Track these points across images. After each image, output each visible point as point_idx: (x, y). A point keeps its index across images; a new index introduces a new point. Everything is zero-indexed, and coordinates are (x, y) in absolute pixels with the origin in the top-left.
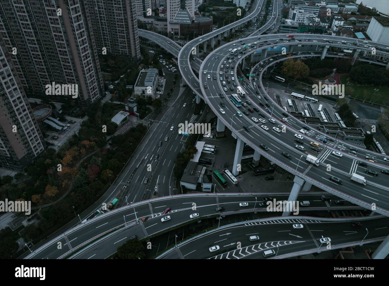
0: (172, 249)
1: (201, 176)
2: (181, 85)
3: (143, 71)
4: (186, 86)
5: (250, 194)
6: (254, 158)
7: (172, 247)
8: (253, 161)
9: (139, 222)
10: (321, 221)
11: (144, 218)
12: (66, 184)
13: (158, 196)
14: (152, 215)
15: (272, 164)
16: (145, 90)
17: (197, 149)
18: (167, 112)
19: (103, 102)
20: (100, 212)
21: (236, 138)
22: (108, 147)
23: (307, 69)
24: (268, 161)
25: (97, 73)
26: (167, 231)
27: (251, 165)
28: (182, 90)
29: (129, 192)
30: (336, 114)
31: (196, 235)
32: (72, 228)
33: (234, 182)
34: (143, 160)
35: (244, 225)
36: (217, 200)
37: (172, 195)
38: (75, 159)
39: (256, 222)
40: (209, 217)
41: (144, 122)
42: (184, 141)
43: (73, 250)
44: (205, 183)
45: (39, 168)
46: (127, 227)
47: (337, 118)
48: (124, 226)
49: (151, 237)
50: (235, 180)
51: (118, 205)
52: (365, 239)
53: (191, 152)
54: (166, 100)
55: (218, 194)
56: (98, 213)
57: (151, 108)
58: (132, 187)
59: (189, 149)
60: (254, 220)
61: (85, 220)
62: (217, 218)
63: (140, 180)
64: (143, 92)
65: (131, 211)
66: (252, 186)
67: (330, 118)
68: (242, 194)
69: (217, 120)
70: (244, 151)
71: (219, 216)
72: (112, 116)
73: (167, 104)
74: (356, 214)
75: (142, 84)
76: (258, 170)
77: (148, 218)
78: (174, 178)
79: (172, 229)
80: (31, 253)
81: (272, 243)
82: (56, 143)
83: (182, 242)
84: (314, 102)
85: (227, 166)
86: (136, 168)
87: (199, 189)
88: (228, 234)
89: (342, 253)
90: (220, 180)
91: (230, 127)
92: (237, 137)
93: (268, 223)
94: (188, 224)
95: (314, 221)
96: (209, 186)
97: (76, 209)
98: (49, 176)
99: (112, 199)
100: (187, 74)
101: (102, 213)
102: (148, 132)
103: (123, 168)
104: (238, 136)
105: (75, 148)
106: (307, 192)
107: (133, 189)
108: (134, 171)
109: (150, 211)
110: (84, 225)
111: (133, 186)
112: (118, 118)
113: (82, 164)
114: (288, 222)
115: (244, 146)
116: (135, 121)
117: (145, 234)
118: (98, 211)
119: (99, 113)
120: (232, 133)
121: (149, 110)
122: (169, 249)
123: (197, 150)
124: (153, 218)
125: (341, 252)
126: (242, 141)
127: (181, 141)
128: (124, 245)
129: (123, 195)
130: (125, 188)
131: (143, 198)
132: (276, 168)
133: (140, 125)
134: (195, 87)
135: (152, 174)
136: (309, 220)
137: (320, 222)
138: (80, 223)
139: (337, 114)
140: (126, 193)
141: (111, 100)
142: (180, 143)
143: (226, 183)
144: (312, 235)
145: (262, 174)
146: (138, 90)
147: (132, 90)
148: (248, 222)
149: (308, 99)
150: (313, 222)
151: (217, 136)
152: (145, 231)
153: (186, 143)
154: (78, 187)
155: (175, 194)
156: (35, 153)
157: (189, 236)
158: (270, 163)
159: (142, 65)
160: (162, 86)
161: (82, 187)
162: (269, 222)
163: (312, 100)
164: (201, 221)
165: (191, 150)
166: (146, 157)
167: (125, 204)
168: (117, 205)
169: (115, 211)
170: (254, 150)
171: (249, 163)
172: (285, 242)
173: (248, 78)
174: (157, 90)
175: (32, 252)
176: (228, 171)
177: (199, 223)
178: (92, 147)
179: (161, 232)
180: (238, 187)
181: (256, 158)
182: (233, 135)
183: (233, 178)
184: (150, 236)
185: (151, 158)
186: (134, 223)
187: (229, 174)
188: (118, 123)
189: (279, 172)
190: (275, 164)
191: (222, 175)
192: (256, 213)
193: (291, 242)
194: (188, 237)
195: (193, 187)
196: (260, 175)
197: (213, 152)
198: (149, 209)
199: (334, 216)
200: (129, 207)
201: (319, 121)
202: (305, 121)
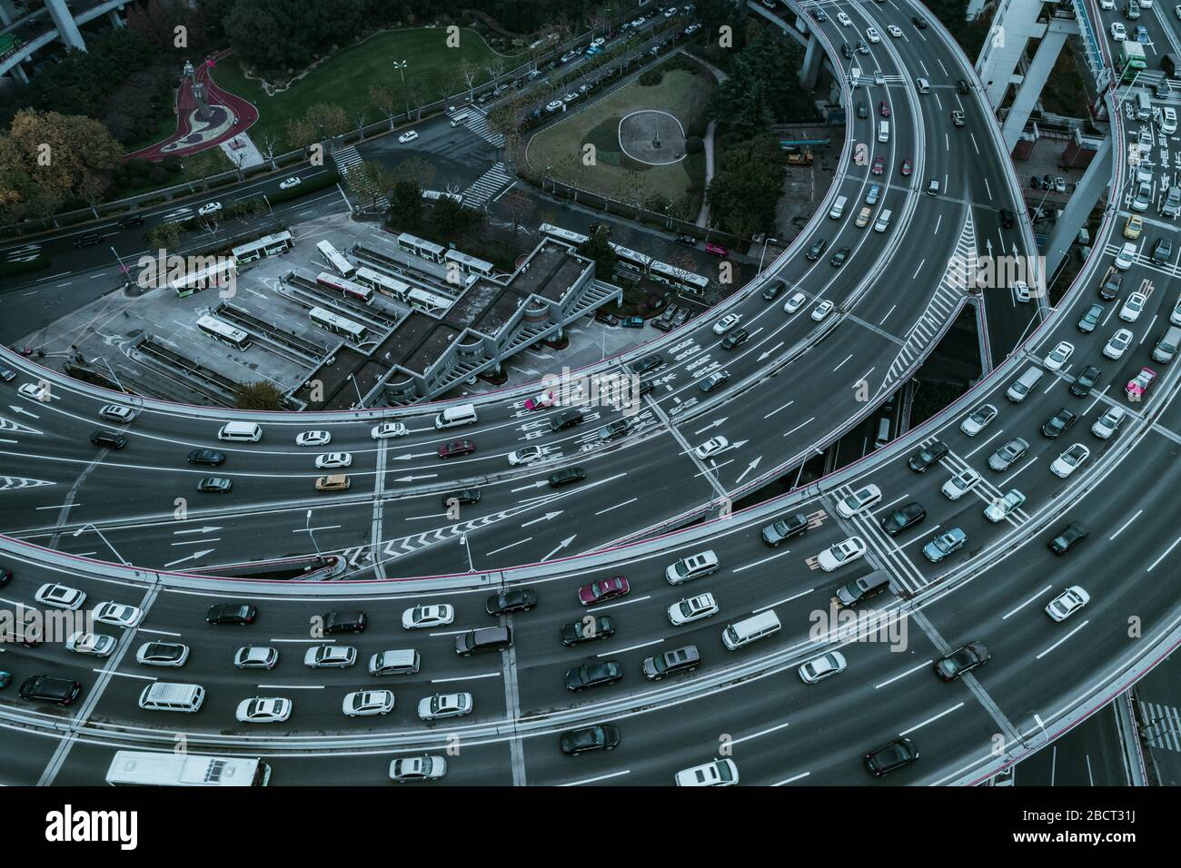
30: (400, 238)
47: (429, 253)
67: (417, 274)
84: (279, 249)
139: (404, 237)
149: (254, 252)
163: (269, 247)
201: (431, 325)
202: (399, 367)
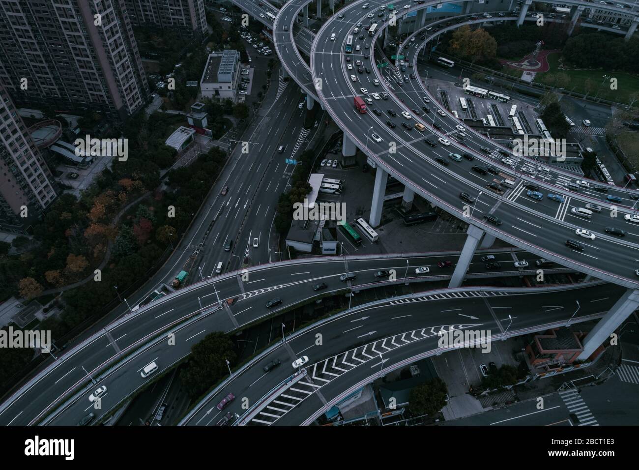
0: (277, 344)
1: (320, 229)
2: (281, 78)
3: (214, 54)
4: (288, 79)
5: (399, 255)
6: (403, 198)
7: (278, 341)
8: (403, 202)
9: (223, 305)
10: (508, 293)
11: (230, 299)
12: (100, 251)
13: (251, 264)
14: (244, 295)
15: (433, 207)
16: (219, 89)
17: (311, 186)
18: (259, 126)
19: (149, 111)
20: (159, 293)
21: (374, 167)
22: (164, 188)
23: (492, 44)
24: (426, 203)
25: (133, 60)
26: (268, 318)
27: (399, 208)
28: (282, 86)
29: (204, 259)
30: (538, 119)
31: (315, 322)
32: (117, 320)
33: (372, 237)
34: (223, 208)
35: (389, 303)
36: (346, 266)
37: (273, 262)
38: (111, 210)
39: (408, 299)
40: (334, 294)
41: (222, 145)
42: (289, 174)
43: (122, 352)
44: (326, 240)
45: (52, 228)
46: (204, 314)
47: (541, 128)
48: (199, 313)
49: (244, 328)
50: (374, 234)
51: (188, 281)
52: (574, 317)
53: (301, 191)
54: (256, 105)
55: (347, 258)
56: (155, 294)
57: (232, 119)
58: (209, 252)
59: (298, 188)
60: (404, 296)
61: (137, 307)
62: (347, 295)
63: (220, 240)
64: (217, 92)
65: (209, 289)
66: (401, 242)
67: (528, 128)
68: (385, 256)
69: (342, 137)
70: (387, 188)
71: (349, 291)
72: (166, 135)
73: (258, 112)
74: (563, 280)
75: (214, 79)
76: (410, 217)
77: (237, 299)
78: (275, 234)
79: (277, 315)
80: (55, 360)
81: (433, 328)
82: (75, 184)
83: (293, 333)
84: (502, 100)
85: (360, 212)
86: (213, 221)
87: (317, 250)
88: (363, 318)
89: (539, 339)
90: (350, 235)
91: (364, 148)
92: (376, 164)
93: (427, 300)
94: (301, 305)
95: (497, 293)
96: (333, 245)
97: (119, 290)
98: (70, 239)
99: (178, 272)
100: (290, 58)
101: (163, 295)
102: (229, 161)
103: (192, 222)
104: (378, 163)
105: (109, 192)
106: (489, 249)
107: (210, 254)
108: (211, 225)
109: (240, 288)
110: (135, 314)
111: (210, 250)
112: (177, 139)
113: (123, 218)
114: (457, 297)
115: (388, 178)
116: (206, 142)
117: (235, 324)
118: (156, 291)
119: (144, 132)
120: (369, 158)
121: (229, 124)
122: (273, 344)
123: (311, 189)
124: (244, 298)
125: (537, 337)
126: (384, 172)
127: (284, 175)
128: (202, 342)
129: (194, 265)
130: (196, 253)
131: (227, 268)
132: (439, 213)
133: (215, 150)
134: (304, 81)
135: (240, 230)
136: (489, 293)
137: (507, 295)
138: (129, 312)
139: (540, 121)
140: (199, 263)
141: (163, 107)
142: (284, 177)
143: (359, 239)
144: (493, 314)
145: (418, 224)
146: (207, 89)
147: (197, 90)
148: (396, 299)
149: (494, 96)
150: (495, 295)
151: (343, 163)
152: (234, 320)
153: (293, 177)
154: (120, 255)
155: (278, 260)
156: (42, 203)
157: (304, 323)
158: (430, 206)
159: (211, 44)
160: (247, 81)
161: (126, 255)
162: (428, 297)
163: (500, 98)
164: (321, 301)
165: (302, 189)
166: (228, 203)
167: (199, 280)
168: (185, 280)
169: (184, 291)
170: (404, 186)
171: (397, 206)
172: (453, 326)
173: (393, 62)
174: (240, 88)
175: (57, 359)
176: (362, 221)
177: (318, 304)
178: (136, 190)
179: (258, 320)
180: (378, 246)
181: (408, 198)
182: (369, 162)
183: (370, 230)
184: (241, 327)
185: (237, 204)
186: (216, 308)
187: (365, 224)
188: (177, 147)
189: (444, 220)
190: (438, 207)
191: (354, 226)
192: (408, 284)
193: (461, 327)
194: (302, 325)
195: (307, 247)
196: (414, 224)
197: (337, 190)
198: (239, 285)
199: (529, 284)
200: (205, 283)
201: (510, 133)
202: (488, 134)
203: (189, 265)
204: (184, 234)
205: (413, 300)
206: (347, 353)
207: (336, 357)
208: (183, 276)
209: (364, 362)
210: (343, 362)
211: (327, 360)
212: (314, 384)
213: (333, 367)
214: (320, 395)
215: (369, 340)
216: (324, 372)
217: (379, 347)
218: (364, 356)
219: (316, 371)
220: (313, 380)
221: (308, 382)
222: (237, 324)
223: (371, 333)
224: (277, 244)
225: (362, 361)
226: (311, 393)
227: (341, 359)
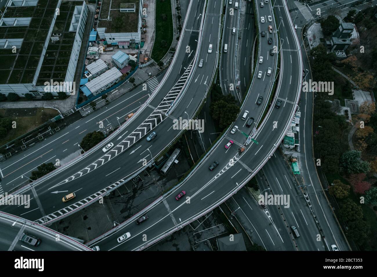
14: (238, 159)
29: (294, 190)
35: (125, 179)
39: (110, 189)
58: (297, 199)
60: (113, 190)
81: (88, 172)
93: (95, 194)
108: (321, 230)
109: (243, 163)
111: (298, 202)
124: (235, 157)
129: (297, 182)
130: (305, 194)
144: (38, 202)
148: (119, 185)
162: (94, 197)
172: (73, 179)
193: (67, 181)
203: (300, 179)
204: (333, 209)
205: (106, 190)
206: (145, 134)
207: (151, 129)
208: (295, 168)
209: (133, 133)
210: (146, 128)
211: (156, 125)
212: (158, 112)
213: (151, 123)
214: (153, 108)
215: (133, 147)
216: (156, 119)
217: (125, 144)
218: (134, 136)
219: (160, 118)
220: (160, 113)
221: (162, 111)
222: (227, 138)
223: (133, 152)
224: (249, 236)
225: (135, 133)
226: (158, 107)
227: (149, 129)
